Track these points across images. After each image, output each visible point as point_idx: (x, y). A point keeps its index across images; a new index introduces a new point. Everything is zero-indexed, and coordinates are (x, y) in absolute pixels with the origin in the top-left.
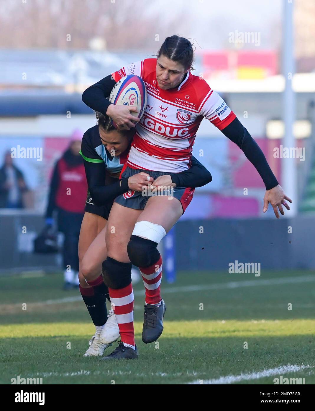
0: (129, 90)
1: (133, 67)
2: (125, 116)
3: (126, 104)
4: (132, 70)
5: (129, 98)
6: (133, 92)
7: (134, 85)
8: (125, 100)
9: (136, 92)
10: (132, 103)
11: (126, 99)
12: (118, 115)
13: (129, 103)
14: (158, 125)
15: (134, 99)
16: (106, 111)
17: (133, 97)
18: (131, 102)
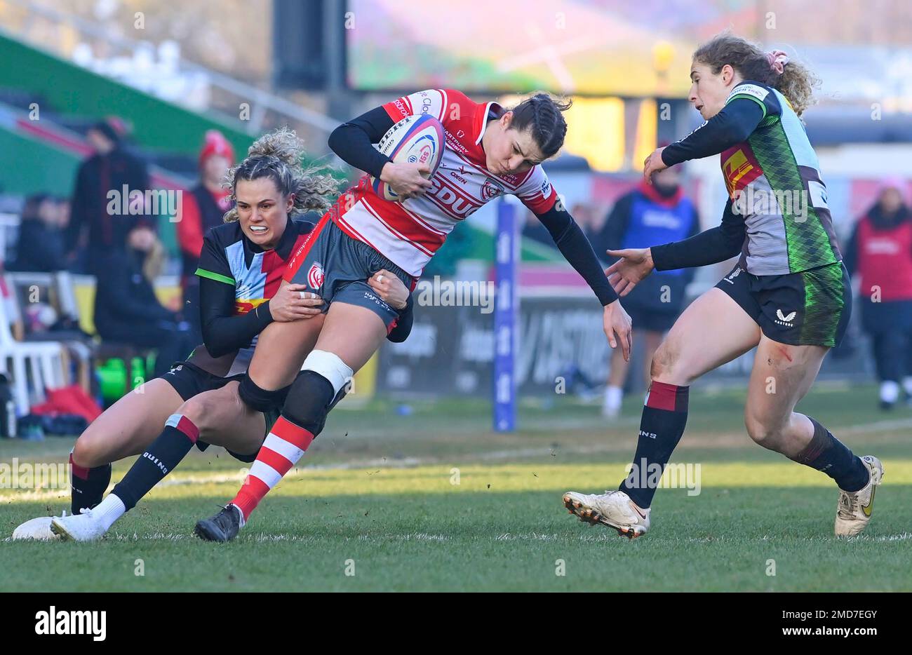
0: (423, 138)
1: (427, 102)
2: (413, 181)
3: (413, 159)
4: (426, 105)
5: (421, 151)
6: (429, 142)
7: (431, 131)
8: (412, 153)
9: (434, 143)
10: (423, 160)
11: (416, 151)
12: (402, 181)
13: (419, 158)
14: (445, 190)
15: (428, 153)
16: (380, 173)
17: (427, 150)
18: (421, 158)
